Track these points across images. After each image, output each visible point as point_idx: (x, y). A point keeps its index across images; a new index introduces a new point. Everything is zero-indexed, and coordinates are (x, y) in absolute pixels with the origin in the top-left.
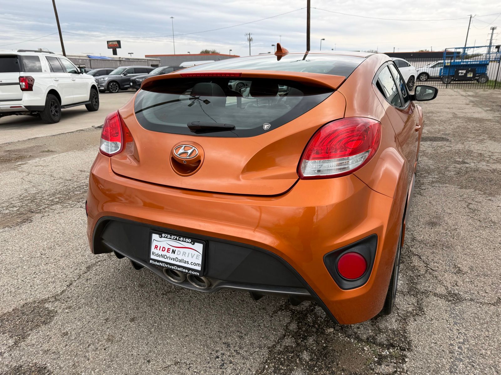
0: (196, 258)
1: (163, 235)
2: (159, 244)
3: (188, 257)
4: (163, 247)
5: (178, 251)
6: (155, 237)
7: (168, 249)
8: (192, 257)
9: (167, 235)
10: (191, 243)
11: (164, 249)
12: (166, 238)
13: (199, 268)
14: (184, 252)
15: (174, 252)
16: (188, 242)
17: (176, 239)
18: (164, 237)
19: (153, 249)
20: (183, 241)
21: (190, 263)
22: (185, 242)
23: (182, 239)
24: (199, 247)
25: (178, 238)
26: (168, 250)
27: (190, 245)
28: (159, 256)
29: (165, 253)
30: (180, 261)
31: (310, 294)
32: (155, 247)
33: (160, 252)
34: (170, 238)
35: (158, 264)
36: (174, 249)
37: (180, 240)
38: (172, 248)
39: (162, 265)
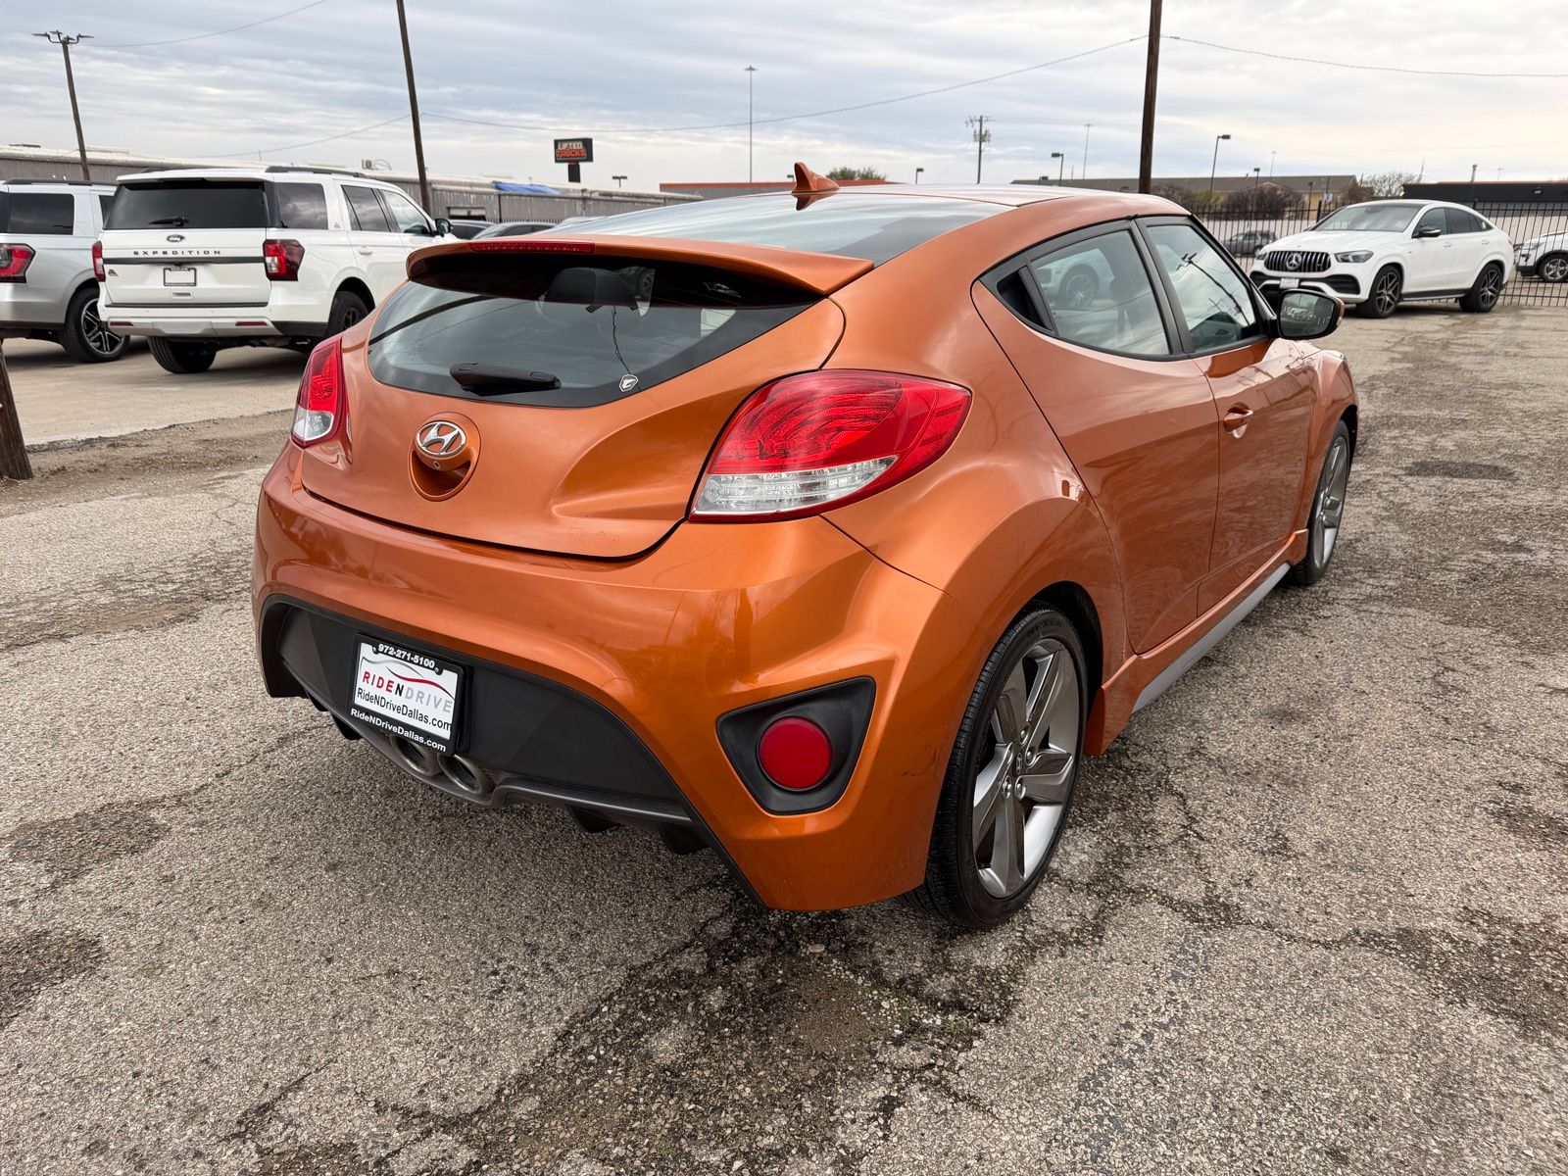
0: (444, 710)
1: (381, 647)
2: (373, 670)
4: (380, 678)
5: (409, 688)
6: (366, 650)
7: (390, 682)
8: (436, 706)
10: (433, 669)
12: (387, 654)
13: (446, 734)
14: (419, 692)
15: (400, 690)
16: (428, 668)
17: (405, 659)
18: (382, 652)
19: (360, 683)
20: (418, 664)
21: (430, 721)
22: (423, 666)
23: (416, 658)
25: (409, 655)
26: (388, 685)
27: (431, 675)
29: (382, 692)
30: (411, 714)
31: (689, 819)
32: (365, 677)
34: (394, 656)
35: (366, 718)
36: (402, 682)
37: (411, 662)
38: (397, 681)
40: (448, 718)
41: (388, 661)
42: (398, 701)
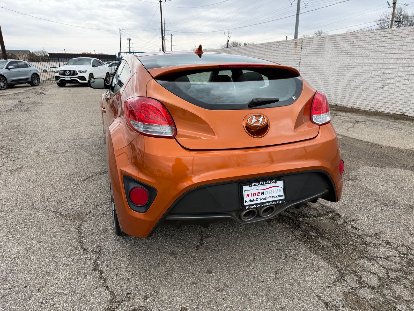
1: (253, 184)
2: (249, 193)
3: (274, 193)
4: (254, 193)
5: (266, 192)
6: (245, 188)
7: (258, 193)
8: (277, 192)
9: (256, 183)
11: (255, 194)
12: (256, 185)
14: (270, 191)
15: (263, 193)
16: (273, 183)
17: (263, 184)
18: (254, 186)
20: (269, 183)
21: (275, 197)
22: (270, 183)
23: (268, 182)
24: (280, 183)
25: (264, 182)
26: (258, 194)
27: (274, 185)
28: (251, 201)
30: (269, 198)
32: (247, 196)
33: (252, 198)
34: (259, 185)
35: (253, 207)
37: (266, 184)
38: (261, 192)
39: (256, 207)
40: (282, 193)
41: (255, 188)
42: (263, 196)
